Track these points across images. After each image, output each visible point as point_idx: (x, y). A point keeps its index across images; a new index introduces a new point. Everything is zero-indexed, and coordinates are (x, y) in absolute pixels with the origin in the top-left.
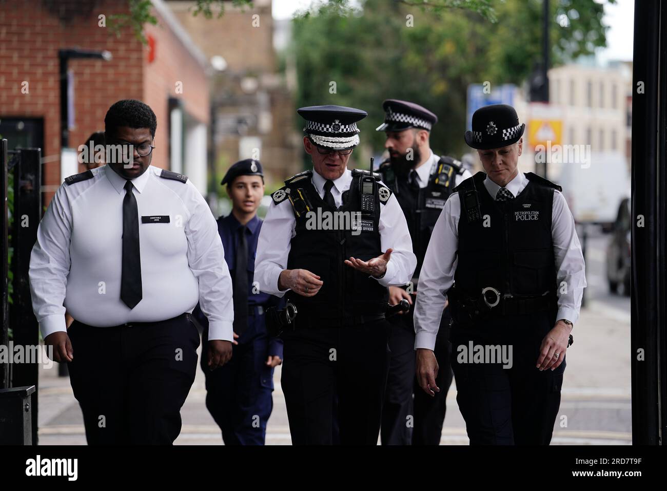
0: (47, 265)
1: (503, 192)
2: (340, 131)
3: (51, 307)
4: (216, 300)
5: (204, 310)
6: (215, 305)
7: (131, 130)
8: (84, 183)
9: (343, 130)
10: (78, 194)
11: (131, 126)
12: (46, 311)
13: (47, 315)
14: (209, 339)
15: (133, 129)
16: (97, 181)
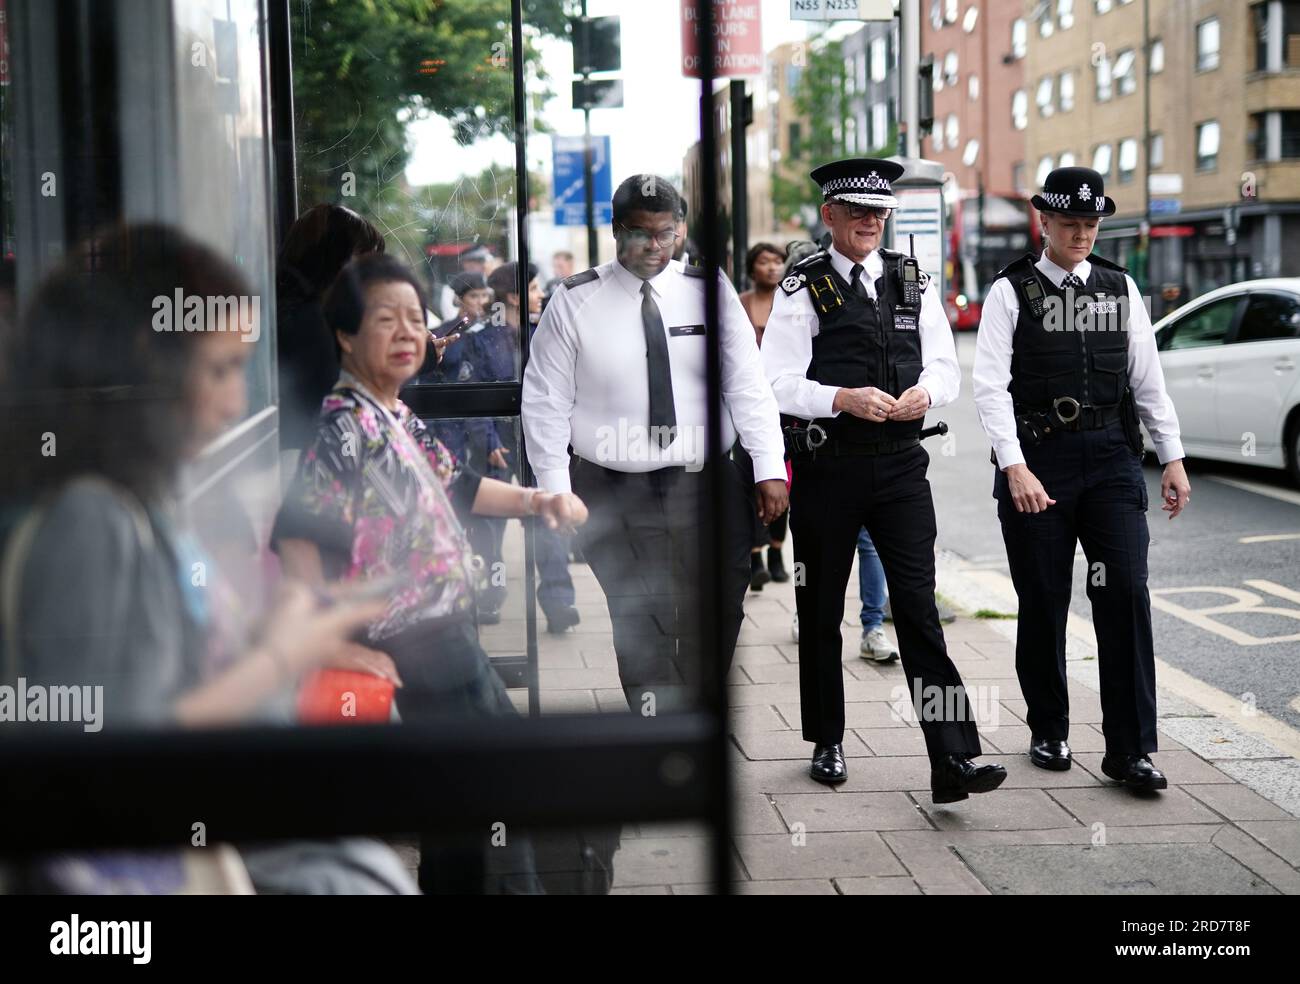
0: (545, 398)
1: (1071, 278)
2: (878, 186)
3: (553, 458)
4: (759, 429)
5: (745, 446)
6: (755, 436)
7: (648, 214)
8: (588, 285)
9: (881, 185)
10: (582, 301)
11: (649, 209)
12: (545, 463)
13: (547, 470)
14: (756, 482)
15: (652, 214)
16: (604, 284)
